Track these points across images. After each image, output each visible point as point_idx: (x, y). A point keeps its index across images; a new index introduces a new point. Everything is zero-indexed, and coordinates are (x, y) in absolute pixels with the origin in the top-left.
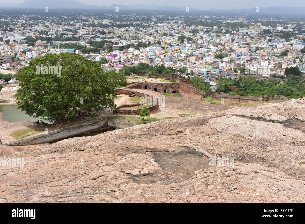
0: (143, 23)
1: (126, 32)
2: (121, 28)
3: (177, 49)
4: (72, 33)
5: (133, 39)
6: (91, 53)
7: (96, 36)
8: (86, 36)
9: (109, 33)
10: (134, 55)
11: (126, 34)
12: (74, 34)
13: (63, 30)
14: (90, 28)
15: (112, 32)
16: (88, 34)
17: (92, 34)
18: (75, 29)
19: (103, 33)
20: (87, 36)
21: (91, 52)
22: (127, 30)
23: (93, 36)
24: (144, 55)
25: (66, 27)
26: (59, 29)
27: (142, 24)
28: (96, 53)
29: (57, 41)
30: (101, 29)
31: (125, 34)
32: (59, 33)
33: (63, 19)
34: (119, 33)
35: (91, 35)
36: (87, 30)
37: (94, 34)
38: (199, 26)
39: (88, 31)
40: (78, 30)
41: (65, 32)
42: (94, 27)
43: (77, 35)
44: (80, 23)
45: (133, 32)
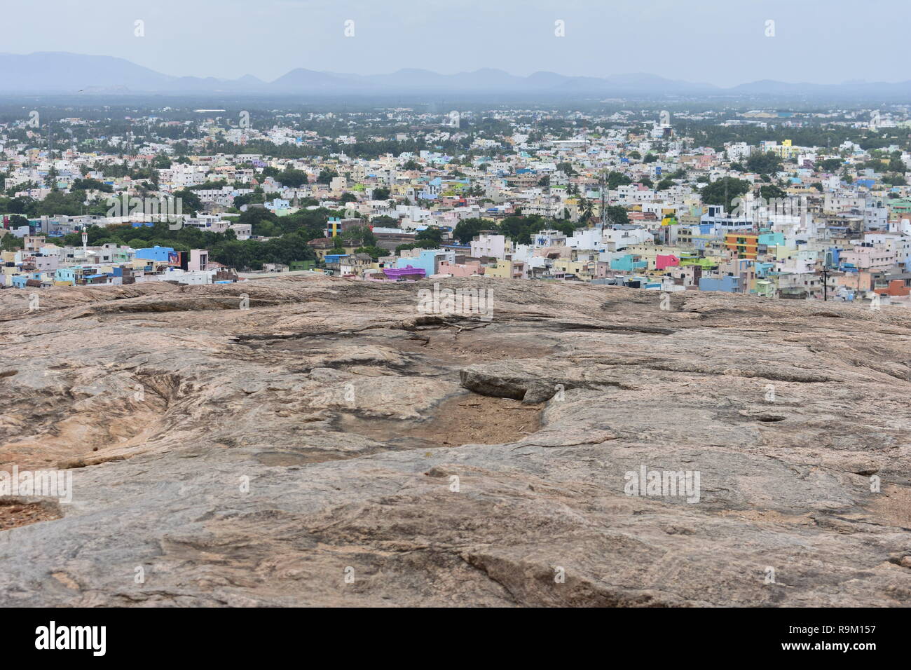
0: (471, 140)
1: (409, 172)
2: (377, 158)
3: (742, 241)
4: (134, 183)
5: (463, 204)
6: (271, 266)
7: (259, 191)
8: (210, 192)
9: (326, 178)
10: (521, 267)
11: (414, 182)
12: (145, 184)
13: (84, 170)
14: (221, 160)
15: (336, 175)
16: (219, 185)
17: (237, 186)
18: (144, 164)
19: (294, 179)
20: (215, 192)
21: (271, 262)
22: (411, 166)
23: (246, 191)
24: (572, 271)
25: (93, 158)
26: (60, 165)
27: (467, 143)
28: (300, 264)
29: (66, 217)
30: (278, 164)
31: (408, 181)
32: (65, 185)
33: (69, 131)
34: (375, 179)
35: (231, 188)
36: (207, 169)
37: (248, 186)
38: (767, 143)
39: (210, 172)
40: (162, 171)
41: (96, 176)
42: (240, 156)
43: (158, 190)
44: (154, 141)
45: (445, 174)
